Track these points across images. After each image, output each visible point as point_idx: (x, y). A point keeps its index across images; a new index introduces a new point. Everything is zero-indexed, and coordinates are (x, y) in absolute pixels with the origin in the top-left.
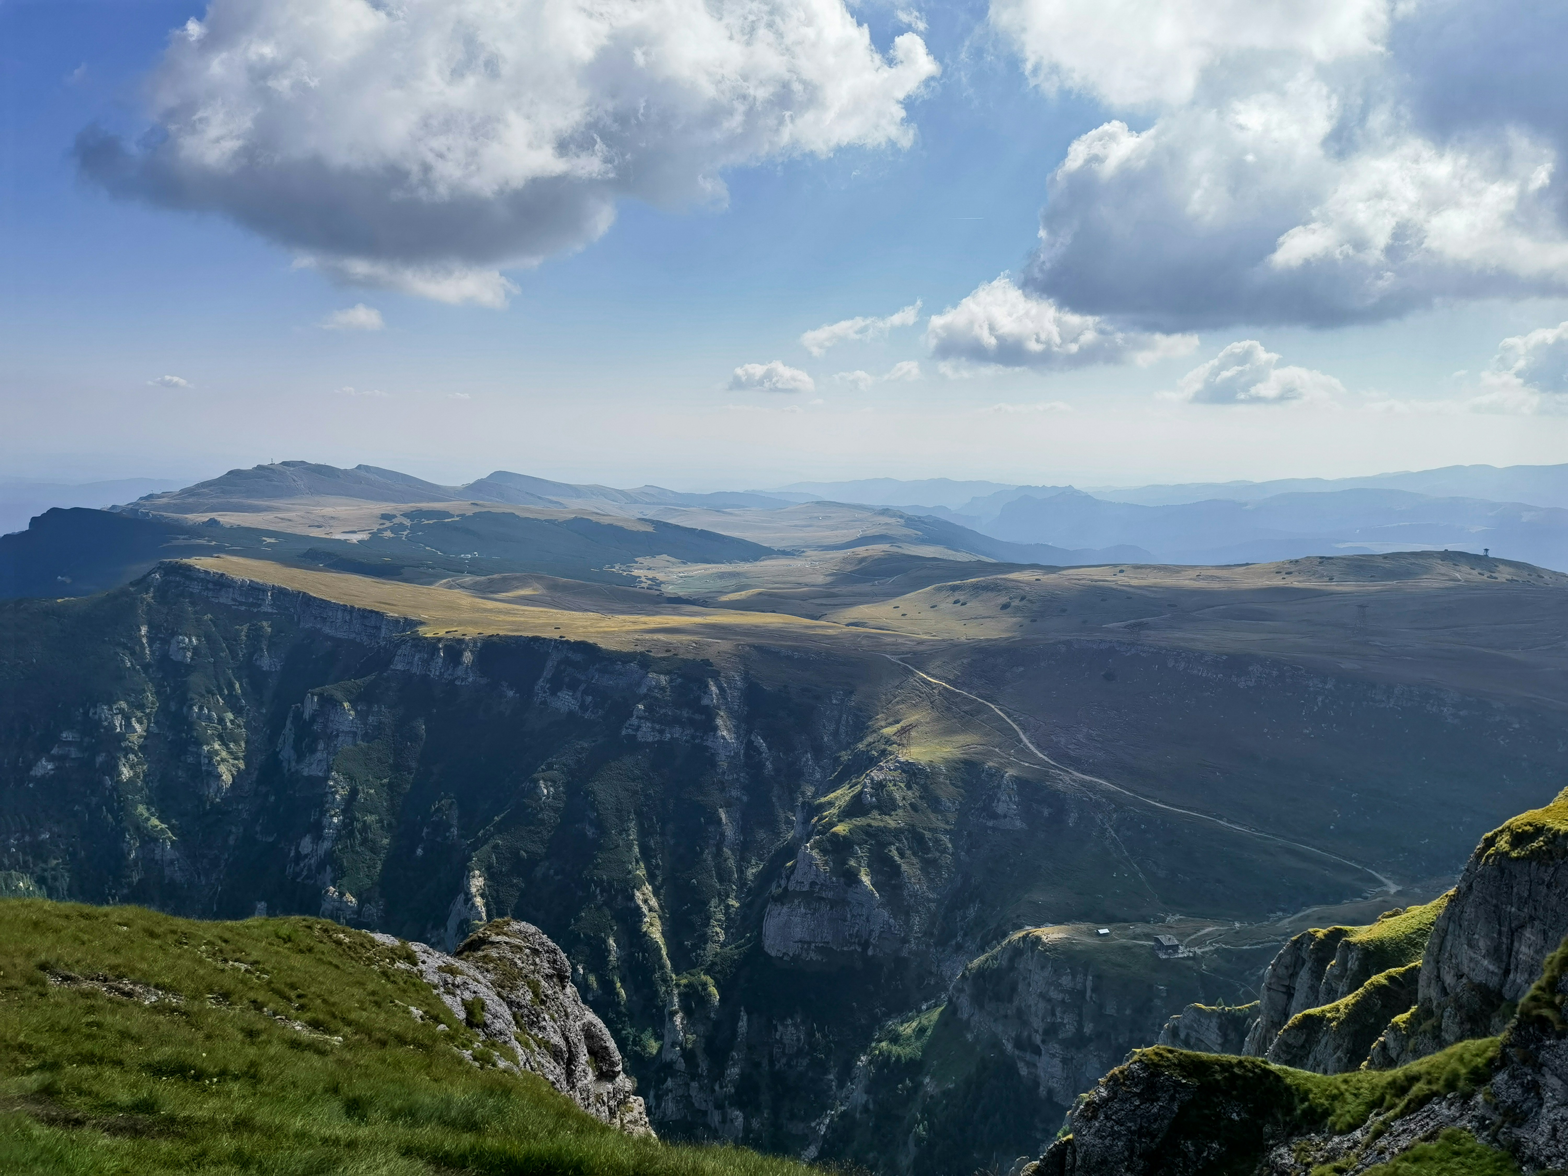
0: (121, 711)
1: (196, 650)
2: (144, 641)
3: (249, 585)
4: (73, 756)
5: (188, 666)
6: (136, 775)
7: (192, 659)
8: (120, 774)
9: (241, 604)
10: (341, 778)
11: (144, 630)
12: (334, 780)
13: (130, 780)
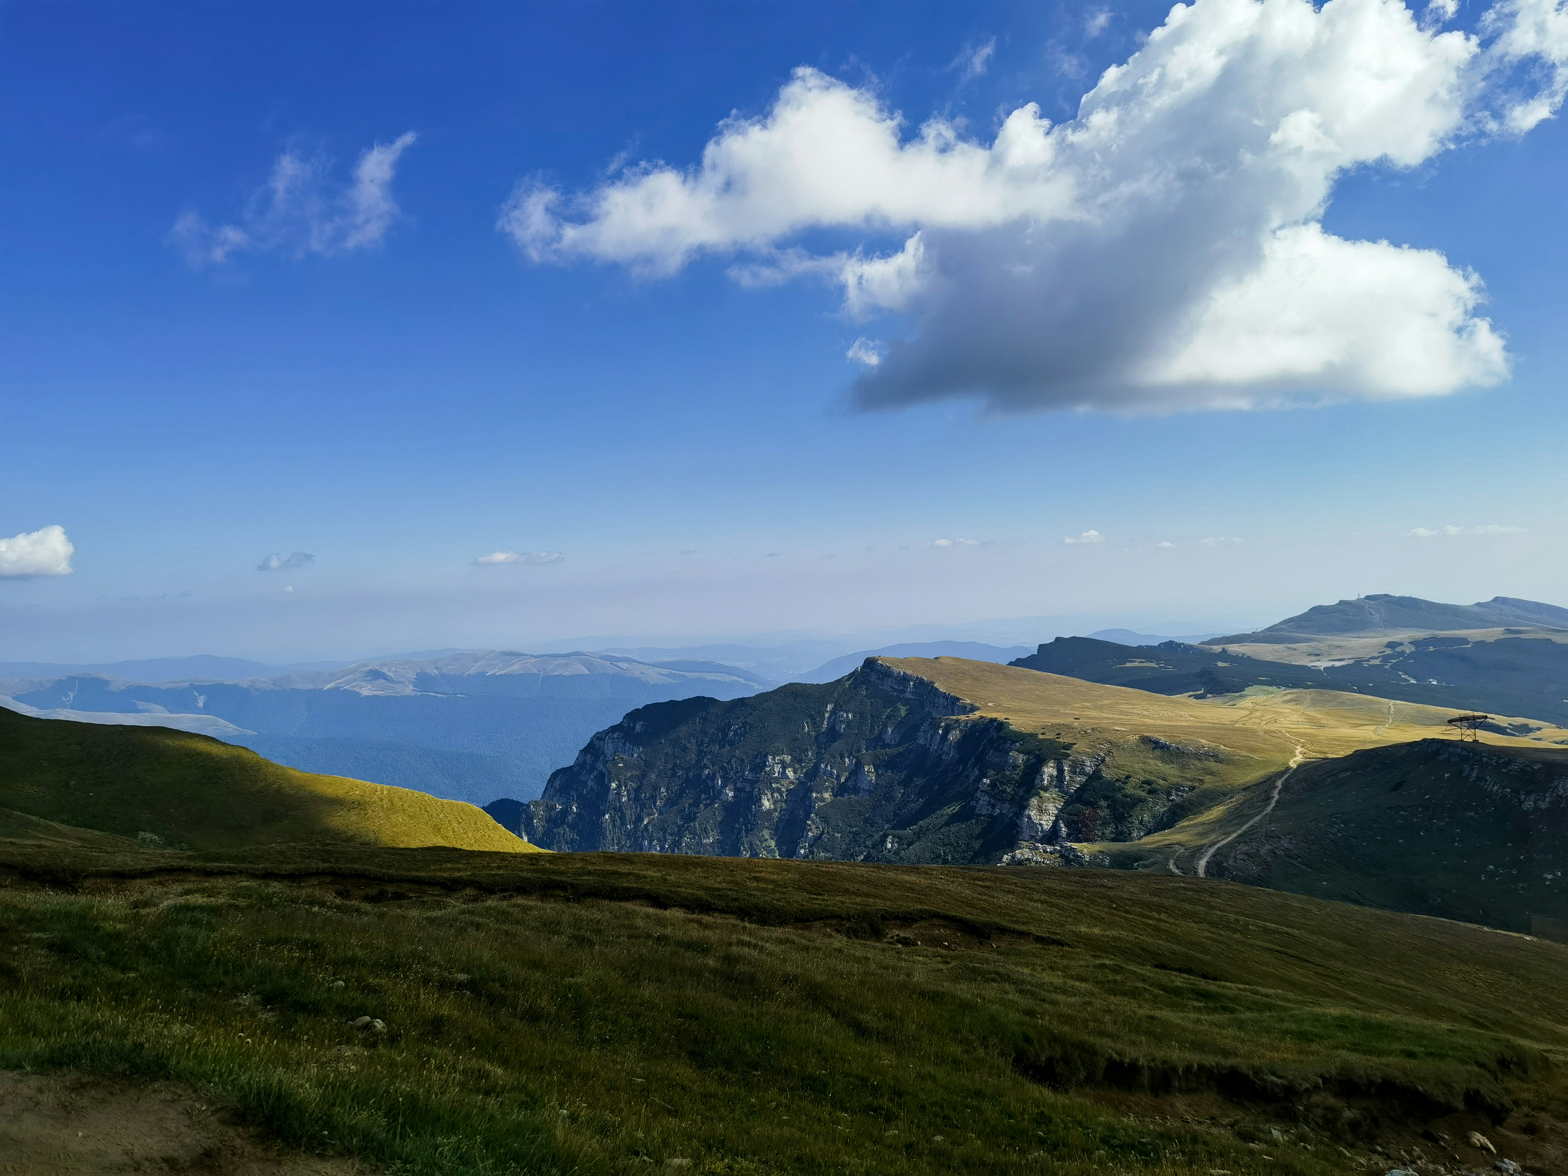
0: (782, 762)
1: (849, 723)
2: (827, 715)
3: (903, 676)
4: (747, 790)
5: (841, 735)
6: (775, 810)
7: (844, 730)
8: (761, 805)
9: (895, 690)
10: (818, 820)
11: (829, 707)
12: (812, 820)
13: (769, 812)
